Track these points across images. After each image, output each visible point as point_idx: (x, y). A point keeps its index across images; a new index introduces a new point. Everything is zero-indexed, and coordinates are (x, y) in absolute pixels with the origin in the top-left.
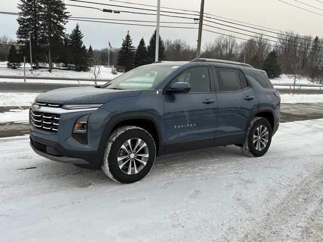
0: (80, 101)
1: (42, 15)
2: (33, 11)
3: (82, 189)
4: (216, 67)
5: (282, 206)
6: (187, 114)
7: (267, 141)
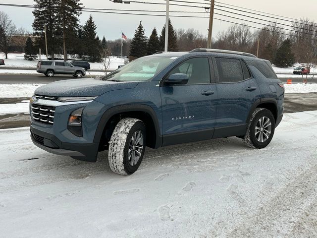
0: (75, 94)
1: (56, 7)
2: (48, 3)
3: (79, 180)
4: (217, 57)
5: (278, 200)
6: (185, 106)
7: (270, 133)
